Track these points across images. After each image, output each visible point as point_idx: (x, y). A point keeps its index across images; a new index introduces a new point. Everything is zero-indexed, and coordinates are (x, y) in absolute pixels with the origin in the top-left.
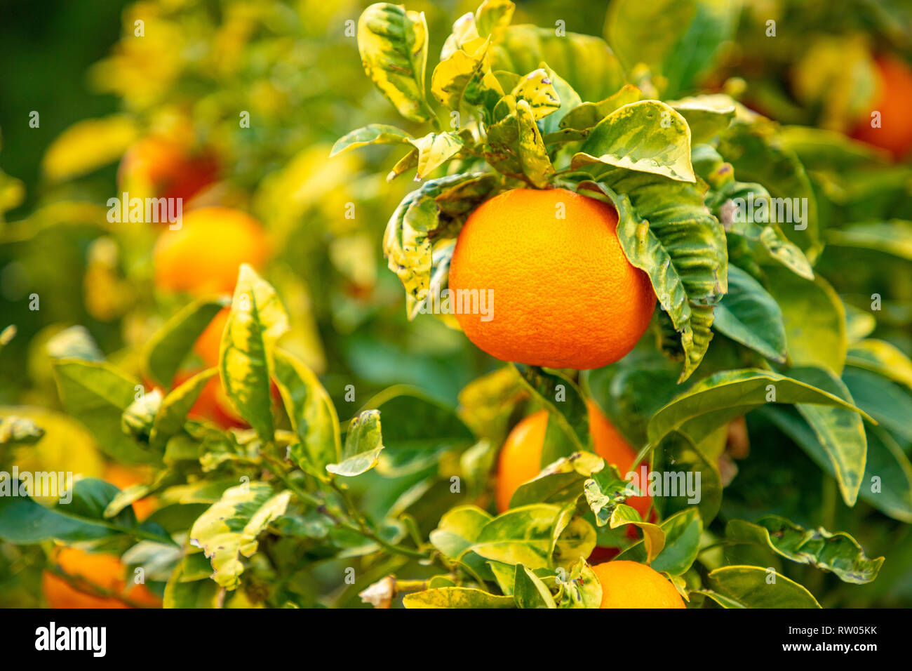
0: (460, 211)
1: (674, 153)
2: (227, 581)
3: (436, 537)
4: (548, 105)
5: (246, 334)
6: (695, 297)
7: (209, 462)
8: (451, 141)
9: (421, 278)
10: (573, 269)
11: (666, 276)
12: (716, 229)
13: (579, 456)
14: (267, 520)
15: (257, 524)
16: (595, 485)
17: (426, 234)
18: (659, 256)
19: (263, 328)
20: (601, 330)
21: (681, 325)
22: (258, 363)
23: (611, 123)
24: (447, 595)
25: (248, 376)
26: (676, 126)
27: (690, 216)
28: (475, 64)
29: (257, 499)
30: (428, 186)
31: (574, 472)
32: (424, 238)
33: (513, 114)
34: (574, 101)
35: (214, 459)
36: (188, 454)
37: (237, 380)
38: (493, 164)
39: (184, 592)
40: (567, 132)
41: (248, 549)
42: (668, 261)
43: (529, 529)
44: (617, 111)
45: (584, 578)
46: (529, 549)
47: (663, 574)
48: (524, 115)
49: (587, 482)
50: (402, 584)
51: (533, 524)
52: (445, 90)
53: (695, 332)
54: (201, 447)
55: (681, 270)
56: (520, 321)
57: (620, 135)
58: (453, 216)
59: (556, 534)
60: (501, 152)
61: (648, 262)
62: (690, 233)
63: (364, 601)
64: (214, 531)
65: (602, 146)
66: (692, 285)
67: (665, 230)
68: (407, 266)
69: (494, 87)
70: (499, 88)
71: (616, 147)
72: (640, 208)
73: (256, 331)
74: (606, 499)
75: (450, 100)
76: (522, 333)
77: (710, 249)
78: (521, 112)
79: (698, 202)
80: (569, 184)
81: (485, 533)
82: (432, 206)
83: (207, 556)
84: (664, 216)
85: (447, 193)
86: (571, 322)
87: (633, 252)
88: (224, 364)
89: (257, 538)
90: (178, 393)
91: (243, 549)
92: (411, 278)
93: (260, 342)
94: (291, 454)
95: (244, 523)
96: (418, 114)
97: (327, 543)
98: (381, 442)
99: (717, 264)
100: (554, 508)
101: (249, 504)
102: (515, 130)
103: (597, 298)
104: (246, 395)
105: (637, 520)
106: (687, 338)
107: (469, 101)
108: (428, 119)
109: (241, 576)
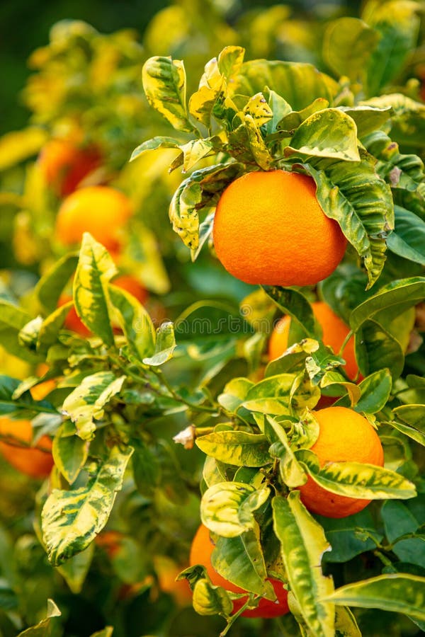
0: (217, 189)
1: (348, 142)
2: (86, 436)
3: (221, 399)
4: (265, 117)
5: (90, 278)
6: (373, 234)
7: (73, 360)
8: (204, 145)
9: (193, 236)
10: (287, 223)
11: (351, 222)
12: (384, 188)
13: (306, 341)
14: (109, 396)
15: (103, 399)
16: (313, 360)
17: (194, 207)
18: (346, 209)
19: (100, 273)
20: (309, 261)
21: (363, 253)
22: (98, 296)
23: (308, 124)
24: (222, 436)
25: (93, 304)
26: (348, 125)
27: (366, 181)
28: (215, 94)
29: (104, 382)
30: (194, 175)
31: (304, 352)
32: (193, 209)
33: (244, 124)
34: (288, 110)
35: (77, 359)
36: (61, 356)
37: (85, 308)
38: (235, 157)
39: (65, 443)
40: (281, 132)
41: (99, 415)
42: (353, 210)
43: (277, 390)
44: (311, 116)
45: (308, 420)
46: (278, 403)
47: (361, 414)
48: (250, 125)
49: (308, 359)
50: (200, 430)
51: (279, 387)
52: (199, 111)
53: (374, 256)
54: (70, 351)
55: (362, 217)
56: (256, 259)
57: (314, 132)
58: (213, 192)
59: (292, 392)
60: (239, 149)
61: (338, 214)
62: (367, 192)
63: (176, 442)
64: (76, 405)
65: (304, 140)
66: (370, 226)
67: (349, 192)
68: (183, 228)
69: (231, 107)
70: (234, 107)
71: (312, 141)
72: (334, 178)
73: (96, 276)
74: (319, 369)
75: (202, 118)
76: (259, 267)
77: (381, 202)
78: (248, 123)
79: (372, 171)
80: (288, 166)
81: (251, 394)
82: (197, 188)
83: (73, 421)
84: (349, 182)
85: (208, 177)
86: (289, 257)
87: (328, 208)
88: (77, 298)
89: (103, 408)
90: (51, 318)
91: (95, 415)
92: (186, 236)
93: (99, 283)
94: (122, 353)
95: (96, 398)
96: (186, 128)
97: (154, 407)
98: (174, 342)
99: (386, 211)
100: (292, 376)
101: (99, 386)
102: (246, 135)
103: (305, 240)
104: (92, 317)
105: (340, 381)
106: (368, 261)
107: (217, 116)
108: (192, 131)
109: (95, 432)
